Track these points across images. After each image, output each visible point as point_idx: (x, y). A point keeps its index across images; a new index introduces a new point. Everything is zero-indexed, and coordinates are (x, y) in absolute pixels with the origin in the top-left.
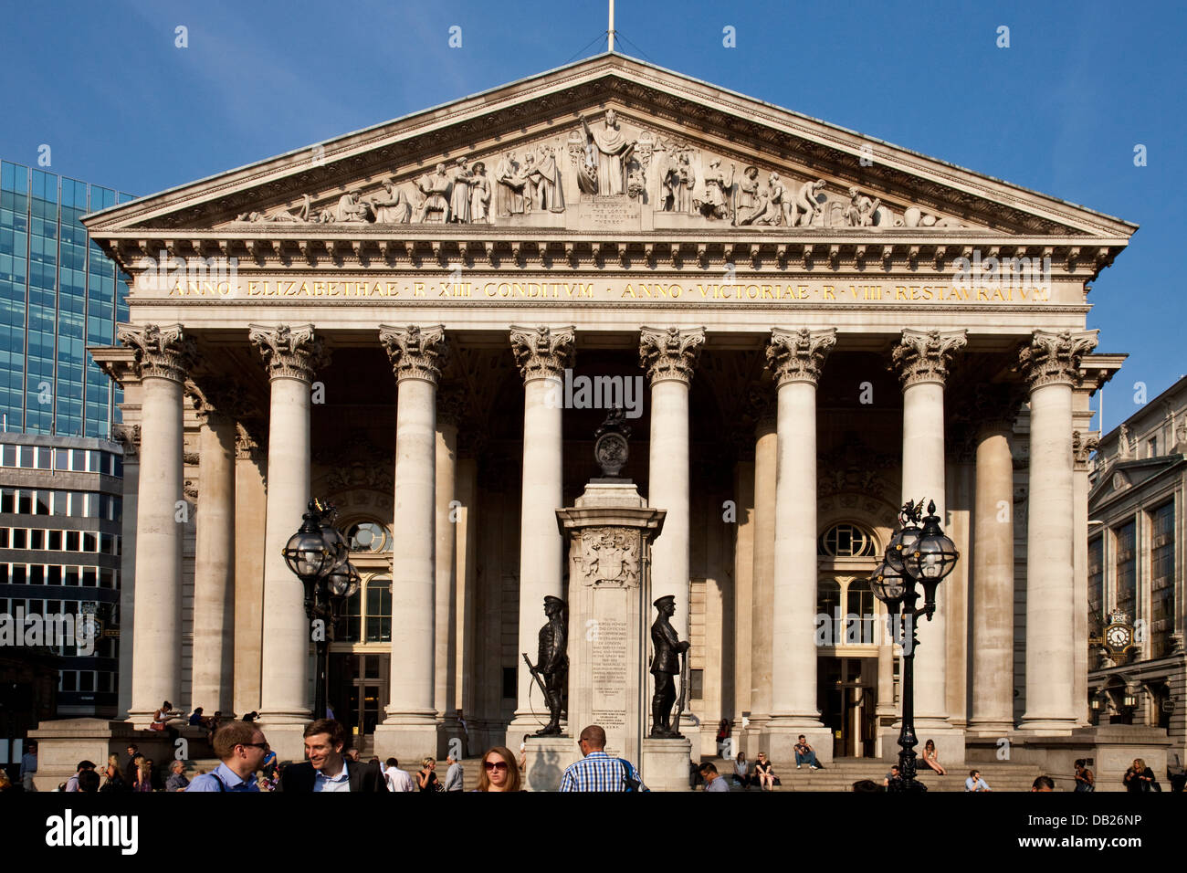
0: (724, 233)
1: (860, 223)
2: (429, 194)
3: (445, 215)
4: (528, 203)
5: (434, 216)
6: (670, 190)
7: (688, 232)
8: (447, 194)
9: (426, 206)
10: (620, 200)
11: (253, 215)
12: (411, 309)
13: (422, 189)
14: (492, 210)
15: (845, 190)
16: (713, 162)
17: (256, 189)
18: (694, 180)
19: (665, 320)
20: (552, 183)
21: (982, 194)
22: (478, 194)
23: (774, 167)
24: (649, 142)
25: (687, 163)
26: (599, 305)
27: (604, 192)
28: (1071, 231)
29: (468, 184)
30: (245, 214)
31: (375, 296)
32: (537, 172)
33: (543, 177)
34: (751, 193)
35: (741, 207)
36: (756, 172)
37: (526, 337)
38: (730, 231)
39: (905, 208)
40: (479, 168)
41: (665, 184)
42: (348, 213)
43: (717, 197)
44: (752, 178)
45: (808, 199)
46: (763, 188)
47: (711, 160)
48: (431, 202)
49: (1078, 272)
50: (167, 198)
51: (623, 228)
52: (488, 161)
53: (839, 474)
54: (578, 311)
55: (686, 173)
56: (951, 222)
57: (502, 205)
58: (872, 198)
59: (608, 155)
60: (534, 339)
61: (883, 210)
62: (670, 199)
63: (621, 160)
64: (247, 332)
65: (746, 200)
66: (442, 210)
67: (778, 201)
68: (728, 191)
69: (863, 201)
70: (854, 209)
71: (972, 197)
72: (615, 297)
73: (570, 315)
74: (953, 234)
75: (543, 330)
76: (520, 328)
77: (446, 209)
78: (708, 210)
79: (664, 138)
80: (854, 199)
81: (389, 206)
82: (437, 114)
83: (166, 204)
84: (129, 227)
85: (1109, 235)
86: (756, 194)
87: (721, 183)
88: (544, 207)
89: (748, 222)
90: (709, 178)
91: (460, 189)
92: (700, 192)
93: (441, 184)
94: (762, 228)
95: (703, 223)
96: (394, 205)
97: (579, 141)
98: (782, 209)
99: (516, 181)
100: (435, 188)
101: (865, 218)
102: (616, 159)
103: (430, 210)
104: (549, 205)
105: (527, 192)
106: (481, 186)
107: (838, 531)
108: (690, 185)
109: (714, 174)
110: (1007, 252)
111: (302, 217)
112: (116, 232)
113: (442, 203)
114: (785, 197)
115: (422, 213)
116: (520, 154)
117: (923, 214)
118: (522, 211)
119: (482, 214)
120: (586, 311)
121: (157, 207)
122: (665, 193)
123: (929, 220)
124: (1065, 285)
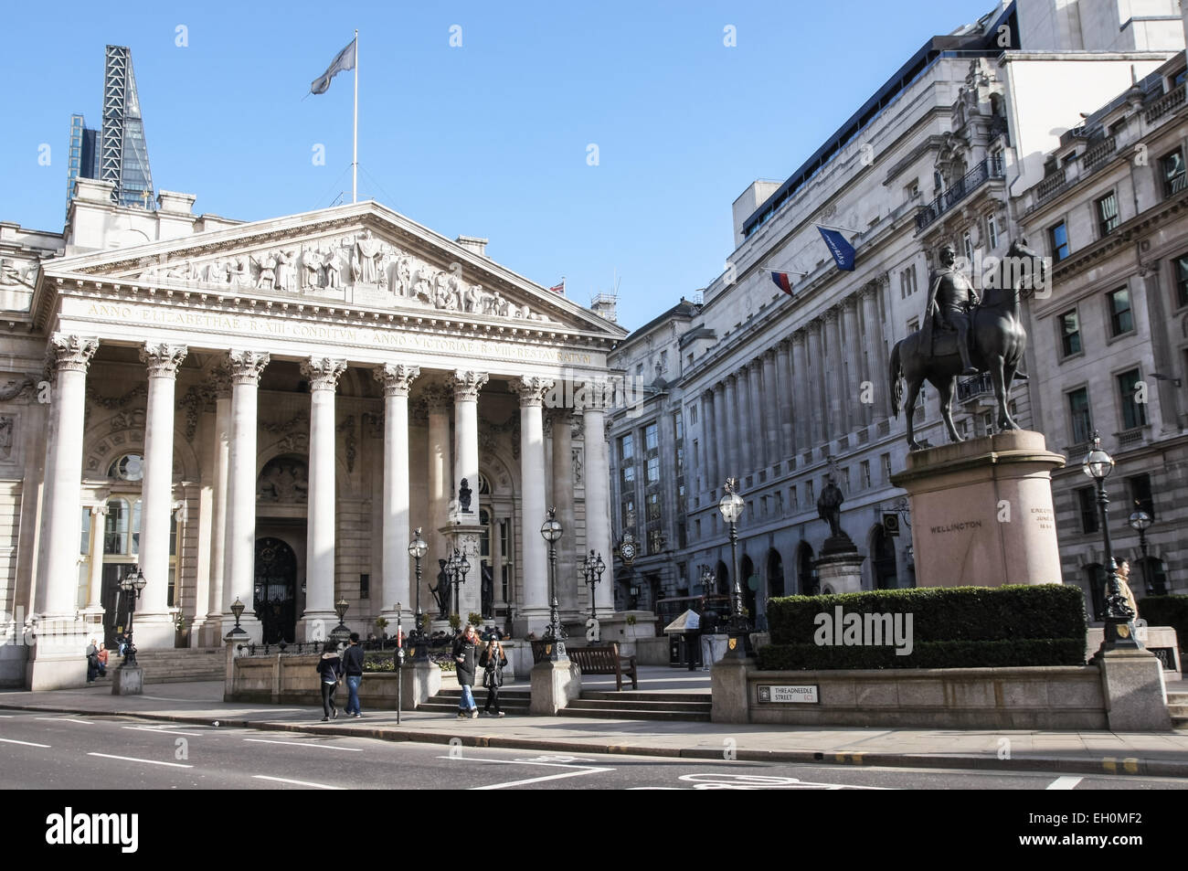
0: (431, 312)
1: (499, 312)
2: (266, 269)
3: (274, 283)
4: (320, 279)
5: (267, 282)
6: (402, 282)
7: (413, 310)
8: (275, 270)
9: (263, 277)
12: (249, 339)
15: (493, 292)
18: (412, 275)
19: (396, 359)
20: (336, 271)
22: (292, 271)
26: (360, 346)
27: (365, 279)
28: (600, 330)
29: (287, 264)
31: (227, 329)
32: (329, 264)
33: (330, 267)
34: (443, 287)
35: (436, 295)
36: (445, 274)
38: (435, 312)
39: (521, 306)
40: (291, 254)
41: (399, 279)
43: (426, 291)
44: (443, 278)
45: (475, 296)
46: (448, 286)
48: (265, 274)
49: (602, 349)
50: (101, 256)
51: (378, 305)
54: (347, 348)
55: (408, 272)
56: (545, 318)
57: (305, 279)
58: (508, 299)
59: (367, 257)
60: (322, 365)
61: (512, 307)
62: (402, 287)
63: (376, 260)
64: (144, 345)
65: (440, 291)
66: (272, 280)
67: (457, 294)
68: (432, 286)
69: (502, 299)
70: (497, 305)
71: (554, 306)
72: (369, 342)
73: (343, 351)
74: (547, 325)
75: (327, 360)
76: (314, 357)
77: (274, 280)
78: (422, 297)
79: (395, 248)
80: (496, 299)
81: (240, 274)
83: (98, 259)
84: (73, 271)
86: (445, 286)
87: (429, 282)
88: (332, 286)
89: (444, 308)
90: (422, 277)
91: (282, 268)
92: (417, 285)
93: (272, 264)
94: (451, 312)
95: (420, 305)
98: (459, 299)
99: (316, 267)
100: (269, 266)
101: (503, 309)
102: (372, 260)
103: (265, 279)
104: (335, 285)
105: (320, 272)
106: (293, 265)
108: (410, 279)
109: (425, 276)
110: (571, 337)
111: (183, 273)
112: (62, 273)
113: (273, 275)
114: (462, 293)
115: (261, 281)
117: (531, 311)
118: (316, 283)
119: (293, 284)
120: (354, 349)
121: (91, 261)
122: (400, 284)
123: (534, 315)
124: (597, 355)
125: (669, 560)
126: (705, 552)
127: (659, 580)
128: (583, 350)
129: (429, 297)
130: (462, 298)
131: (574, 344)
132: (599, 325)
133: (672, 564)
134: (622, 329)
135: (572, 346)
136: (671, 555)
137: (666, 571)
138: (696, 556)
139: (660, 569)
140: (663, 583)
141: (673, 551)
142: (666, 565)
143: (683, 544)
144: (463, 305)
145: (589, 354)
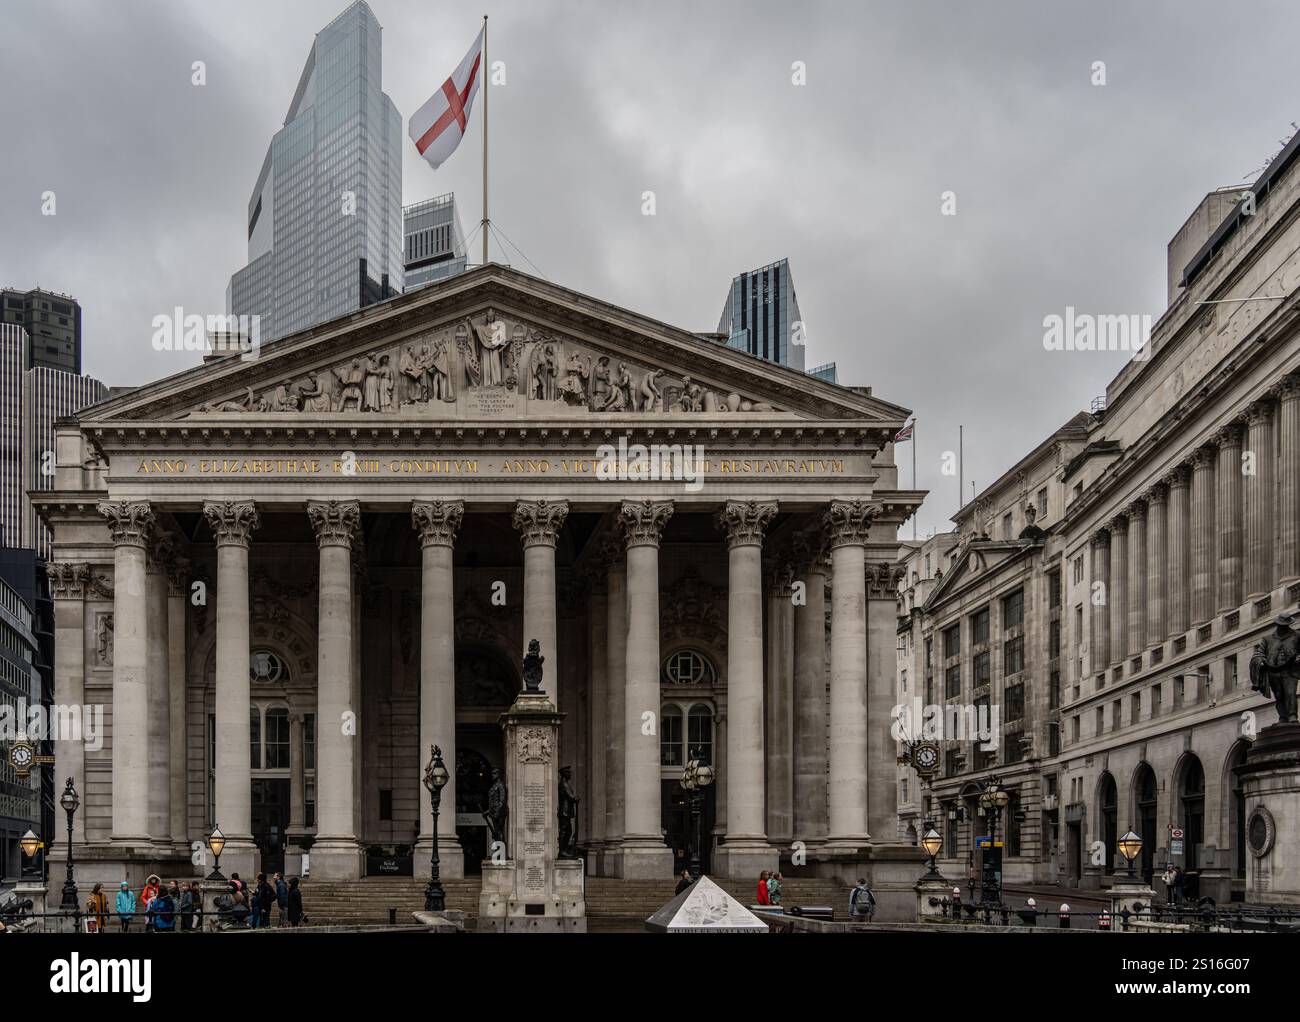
0: (583, 419)
1: (691, 407)
2: (347, 385)
3: (359, 403)
4: (425, 390)
5: (351, 404)
6: (539, 380)
7: (556, 418)
8: (361, 386)
9: (344, 397)
10: (498, 391)
11: (208, 405)
12: (332, 485)
13: (340, 381)
14: (395, 397)
15: (680, 377)
16: (574, 355)
17: (209, 384)
18: (558, 368)
19: (535, 493)
20: (444, 375)
21: (788, 383)
22: (385, 383)
23: (622, 356)
24: (521, 334)
25: (552, 354)
26: (483, 480)
27: (487, 382)
28: (859, 414)
29: (377, 375)
30: (201, 405)
31: (303, 474)
32: (433, 366)
33: (437, 371)
34: (603, 380)
35: (595, 393)
36: (608, 360)
37: (425, 509)
39: (728, 393)
40: (385, 360)
41: (536, 376)
42: (282, 404)
43: (576, 386)
44: (604, 365)
45: (650, 388)
46: (613, 378)
47: (572, 351)
48: (347, 392)
49: (865, 448)
51: (502, 417)
52: (392, 352)
53: (679, 607)
54: (467, 485)
55: (551, 364)
57: (405, 391)
58: (702, 384)
59: (489, 349)
60: (431, 511)
61: (711, 396)
62: (540, 387)
63: (500, 354)
64: (201, 505)
65: (600, 387)
66: (357, 399)
67: (625, 388)
68: (584, 381)
69: (694, 388)
70: (687, 397)
71: (780, 385)
72: (496, 473)
73: (459, 489)
75: (438, 503)
76: (420, 502)
77: (360, 398)
78: (571, 398)
79: (533, 331)
80: (687, 387)
81: (314, 397)
82: (353, 318)
83: (139, 398)
84: (112, 417)
85: (890, 419)
86: (608, 379)
87: (580, 373)
88: (439, 398)
89: (602, 409)
90: (571, 368)
91: (371, 381)
92: (563, 383)
93: (357, 377)
95: (565, 410)
96: (319, 396)
97: (464, 334)
98: (629, 394)
99: (415, 373)
100: (351, 381)
101: (696, 402)
102: (496, 353)
103: (348, 399)
104: (443, 395)
105: (425, 381)
106: (387, 376)
107: (679, 658)
108: (555, 374)
109: (575, 366)
110: (809, 433)
111: (245, 405)
112: (99, 422)
113: (357, 393)
114: (633, 385)
115: (342, 403)
116: (417, 346)
117: (743, 399)
118: (419, 397)
119: (388, 402)
120: (472, 485)
121: (132, 401)
122: (536, 383)
123: (747, 405)
124: (857, 458)
125: (1035, 771)
126: (1084, 760)
127: (1019, 797)
128: (831, 452)
129: (582, 396)
130: (633, 392)
131: (817, 444)
132: (859, 408)
133: (1040, 777)
134: (898, 409)
135: (813, 448)
136: (1037, 764)
137: (1029, 785)
138: (1071, 766)
139: (1021, 783)
140: (1023, 801)
141: (1039, 760)
142: (1029, 777)
143: (1055, 751)
144: (635, 403)
145: (841, 458)
